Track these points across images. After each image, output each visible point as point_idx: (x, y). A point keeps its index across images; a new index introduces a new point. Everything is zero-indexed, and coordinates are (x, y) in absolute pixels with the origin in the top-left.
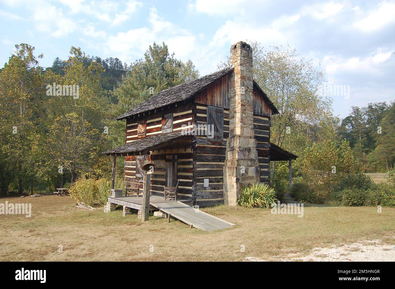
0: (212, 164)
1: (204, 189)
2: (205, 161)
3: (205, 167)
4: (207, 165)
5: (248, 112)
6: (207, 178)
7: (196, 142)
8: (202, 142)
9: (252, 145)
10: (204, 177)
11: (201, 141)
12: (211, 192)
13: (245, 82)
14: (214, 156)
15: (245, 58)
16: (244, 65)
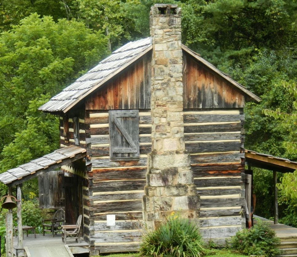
0: (121, 194)
1: (107, 229)
2: (108, 191)
3: (108, 199)
4: (112, 195)
5: (172, 114)
6: (113, 214)
7: (91, 164)
8: (102, 164)
9: (181, 163)
10: (107, 213)
11: (100, 163)
12: (120, 233)
13: (165, 68)
14: (125, 182)
15: (165, 30)
16: (164, 42)
